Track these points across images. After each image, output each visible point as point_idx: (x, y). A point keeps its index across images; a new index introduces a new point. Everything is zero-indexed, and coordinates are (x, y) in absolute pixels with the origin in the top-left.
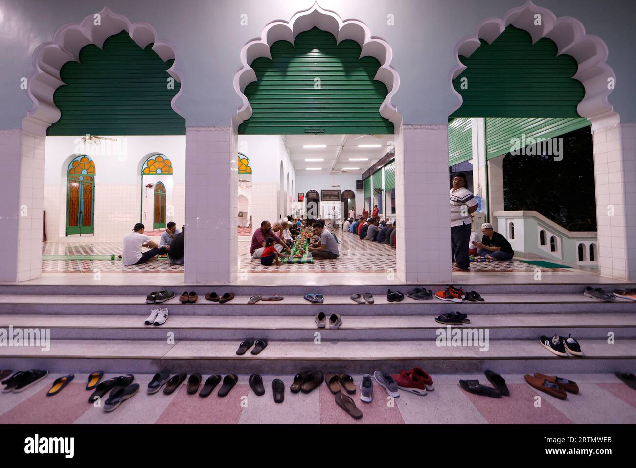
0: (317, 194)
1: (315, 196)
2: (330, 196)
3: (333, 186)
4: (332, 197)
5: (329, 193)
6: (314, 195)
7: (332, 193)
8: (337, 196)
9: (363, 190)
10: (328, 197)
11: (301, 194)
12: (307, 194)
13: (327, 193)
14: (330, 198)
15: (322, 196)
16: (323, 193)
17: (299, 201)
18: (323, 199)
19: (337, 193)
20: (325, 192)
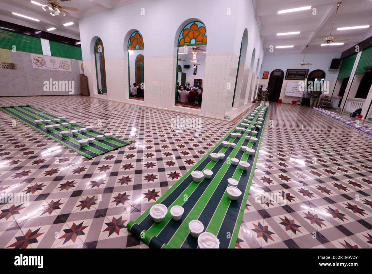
0: (282, 72)
1: (280, 75)
2: (295, 75)
3: (303, 65)
5: (295, 72)
6: (279, 74)
7: (299, 73)
9: (339, 70)
10: (293, 76)
11: (266, 72)
12: (273, 73)
13: (293, 72)
14: (295, 77)
15: (287, 75)
16: (289, 72)
17: (263, 78)
18: (288, 77)
19: (305, 72)
20: (291, 71)
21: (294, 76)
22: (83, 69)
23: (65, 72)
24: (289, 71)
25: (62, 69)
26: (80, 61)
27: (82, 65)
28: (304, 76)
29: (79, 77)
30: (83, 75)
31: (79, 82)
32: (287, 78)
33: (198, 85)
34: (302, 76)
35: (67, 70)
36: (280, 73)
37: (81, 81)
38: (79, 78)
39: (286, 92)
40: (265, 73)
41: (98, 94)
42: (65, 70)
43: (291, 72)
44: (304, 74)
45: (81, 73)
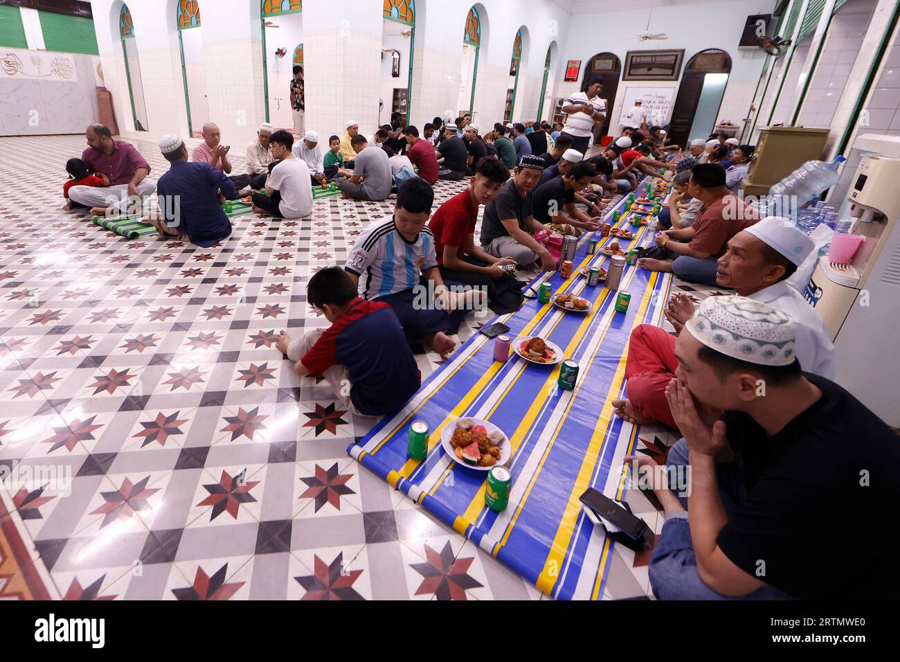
0: (616, 61)
1: (610, 68)
2: (650, 66)
4: (655, 71)
5: (648, 60)
6: (608, 65)
7: (658, 60)
8: (672, 67)
10: (644, 71)
11: (574, 62)
12: (591, 64)
13: (643, 60)
14: (651, 72)
15: (628, 68)
16: (632, 60)
17: (566, 80)
18: (629, 75)
19: (674, 57)
20: (637, 56)
21: (646, 69)
22: (101, 74)
23: (63, 84)
24: (632, 57)
25: (56, 77)
26: (94, 58)
27: (100, 65)
28: (673, 69)
29: (94, 93)
30: (104, 89)
31: (95, 104)
32: (627, 77)
33: (404, 104)
34: (669, 69)
35: (66, 80)
36: (611, 62)
37: (98, 103)
38: (96, 96)
39: (622, 115)
40: (570, 66)
41: (135, 131)
42: (64, 79)
43: (638, 60)
44: (673, 62)
45: (99, 84)
